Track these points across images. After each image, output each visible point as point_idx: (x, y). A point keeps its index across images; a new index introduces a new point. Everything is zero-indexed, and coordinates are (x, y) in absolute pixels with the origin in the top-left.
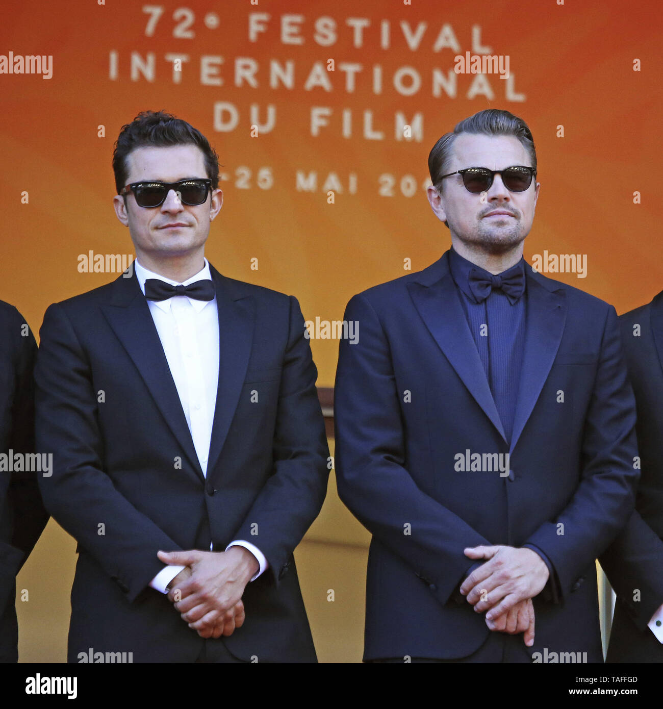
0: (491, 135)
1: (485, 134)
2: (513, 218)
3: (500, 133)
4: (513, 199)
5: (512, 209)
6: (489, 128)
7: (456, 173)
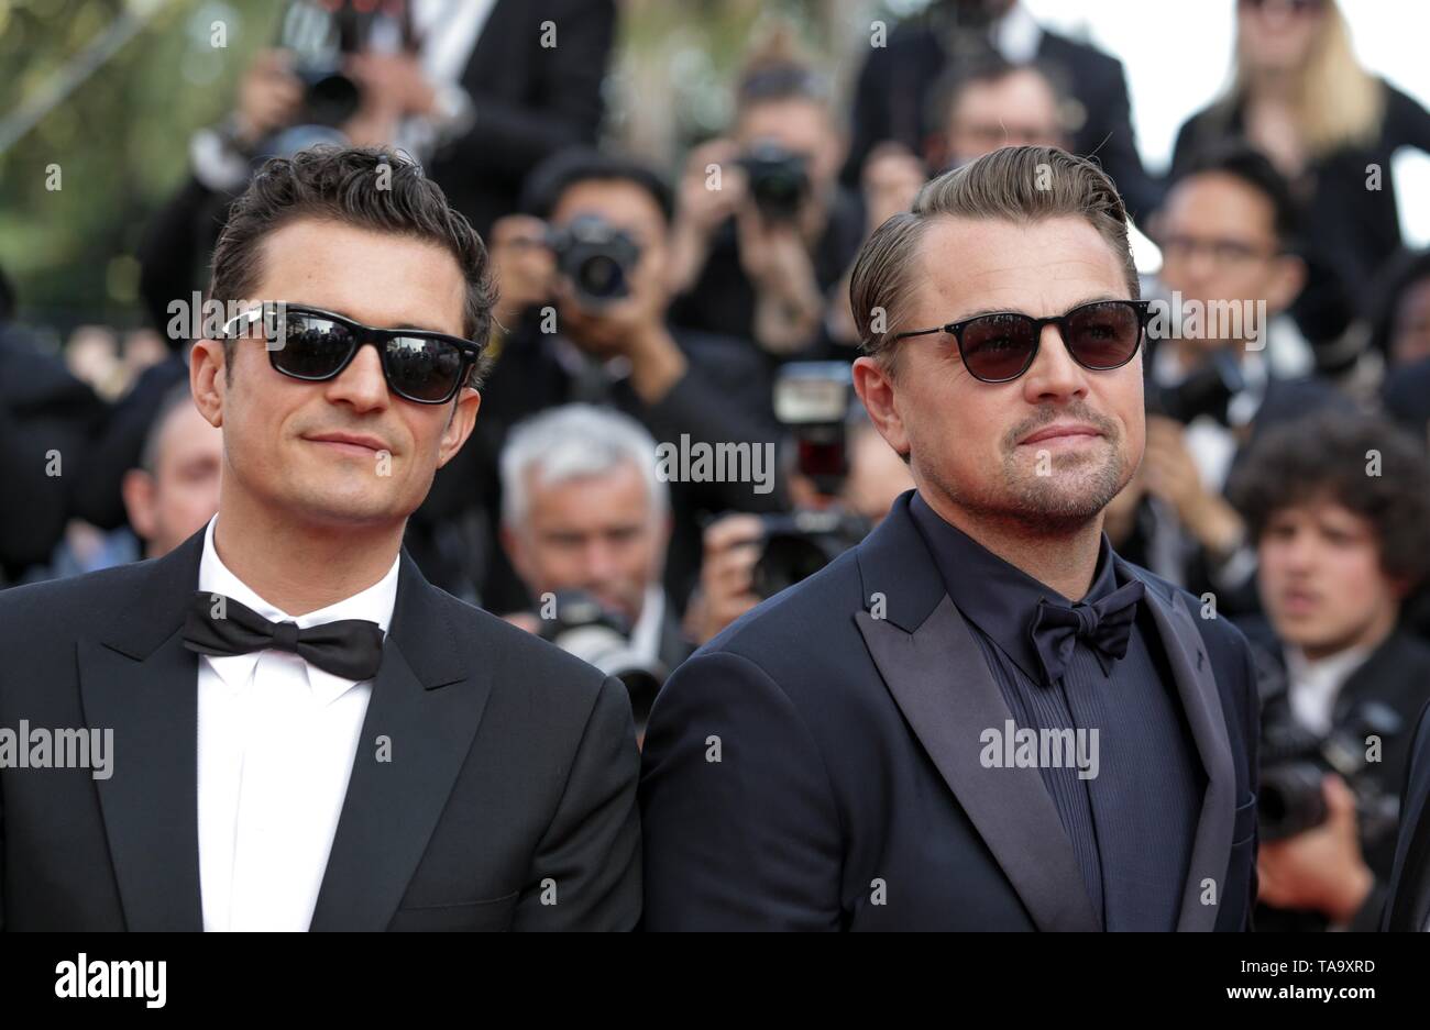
0: (1023, 218)
1: (1006, 217)
2: (1099, 440)
3: (1047, 212)
4: (1096, 389)
5: (1097, 418)
6: (1016, 199)
7: (937, 331)
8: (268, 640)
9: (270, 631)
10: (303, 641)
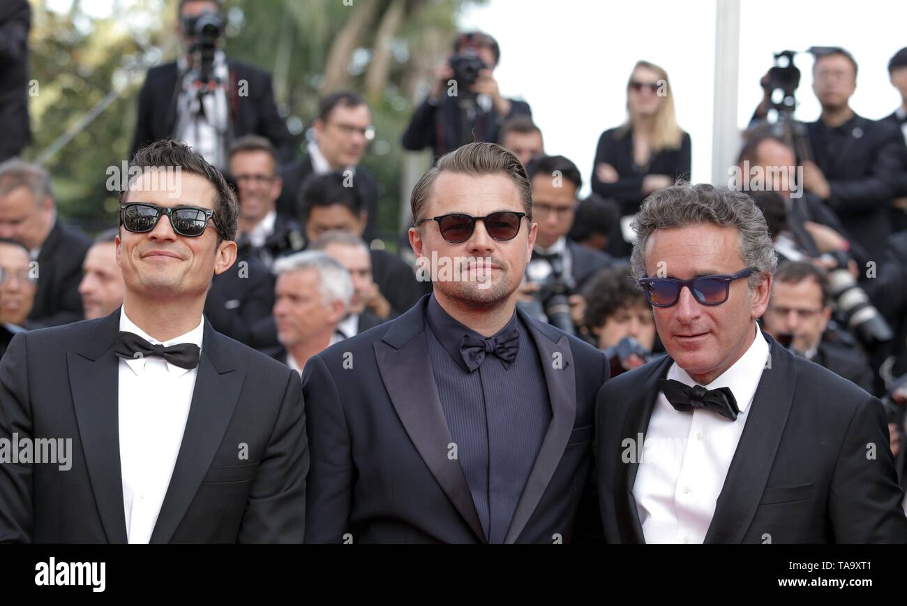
0: (475, 173)
1: (468, 173)
2: (499, 271)
3: (485, 171)
5: (498, 261)
6: (472, 165)
7: (433, 219)
8: (151, 352)
9: (152, 348)
10: (165, 352)
